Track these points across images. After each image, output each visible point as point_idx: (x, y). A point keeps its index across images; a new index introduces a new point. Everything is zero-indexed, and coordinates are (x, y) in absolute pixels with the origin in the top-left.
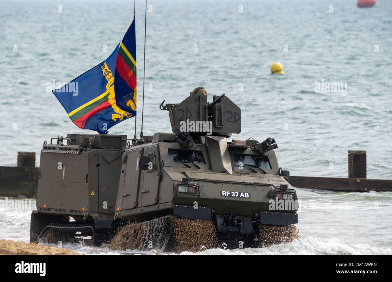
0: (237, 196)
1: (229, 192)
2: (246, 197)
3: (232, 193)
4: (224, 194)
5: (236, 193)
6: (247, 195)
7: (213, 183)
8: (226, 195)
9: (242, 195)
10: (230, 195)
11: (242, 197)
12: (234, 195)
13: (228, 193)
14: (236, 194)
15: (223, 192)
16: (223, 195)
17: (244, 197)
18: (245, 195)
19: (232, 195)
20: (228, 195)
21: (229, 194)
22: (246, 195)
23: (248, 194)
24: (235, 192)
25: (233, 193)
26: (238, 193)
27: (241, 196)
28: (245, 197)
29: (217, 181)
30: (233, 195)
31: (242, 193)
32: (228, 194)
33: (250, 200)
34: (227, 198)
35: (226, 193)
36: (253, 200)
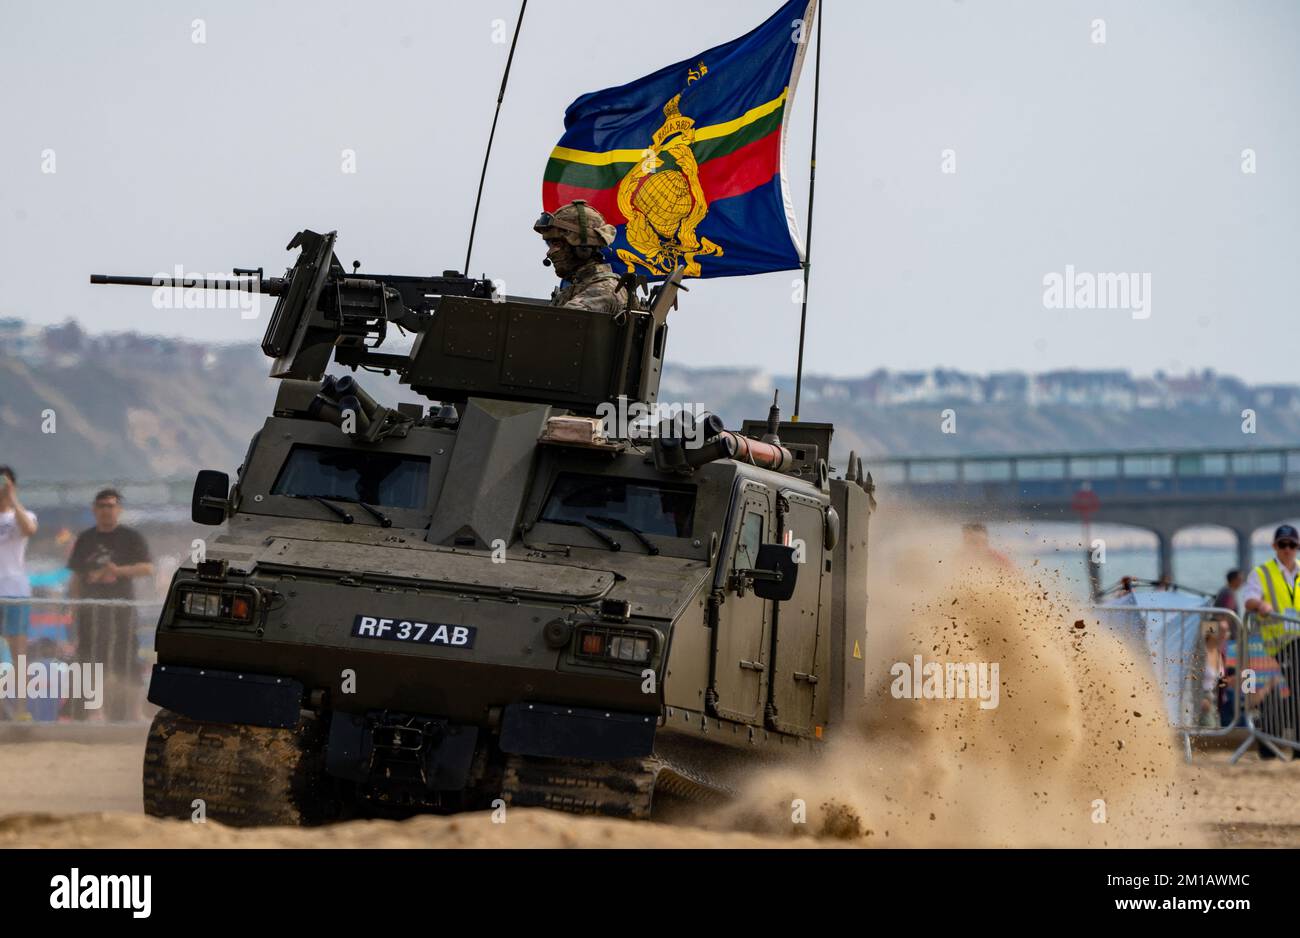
0: (417, 638)
1: (391, 622)
2: (454, 642)
3: (402, 625)
4: (367, 630)
5: (417, 625)
6: (461, 635)
7: (342, 583)
8: (372, 633)
9: (441, 634)
10: (391, 633)
11: (439, 642)
12: (408, 635)
13: (386, 625)
14: (415, 631)
15: (365, 620)
16: (361, 632)
17: (446, 641)
18: (450, 638)
19: (399, 635)
20: (379, 634)
21: (389, 628)
22: (456, 634)
23: (466, 631)
24: (413, 623)
25: (405, 627)
26: (424, 627)
27: (433, 640)
28: (449, 645)
29: (364, 574)
30: (403, 634)
31: (443, 628)
32: (384, 631)
33: (465, 657)
34: (373, 641)
35: (378, 623)
36: (479, 657)
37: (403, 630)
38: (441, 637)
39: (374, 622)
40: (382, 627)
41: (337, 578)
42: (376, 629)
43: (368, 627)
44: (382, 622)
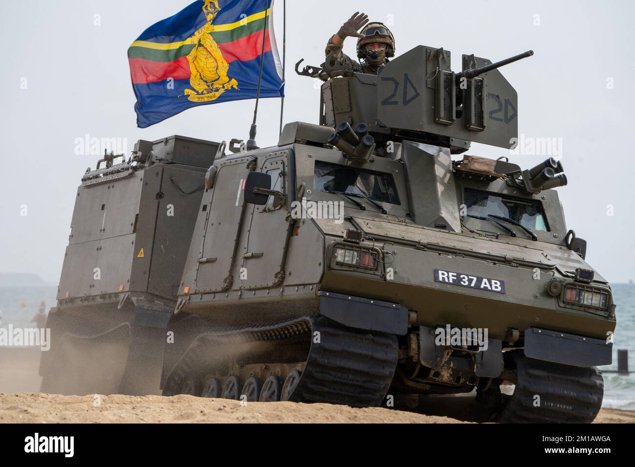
0: (473, 285)
1: (455, 274)
2: (494, 289)
3: (462, 276)
4: (444, 279)
5: (470, 277)
6: (496, 286)
7: (418, 249)
8: (447, 280)
9: (485, 284)
10: (458, 282)
11: (485, 289)
12: (467, 283)
13: (453, 276)
14: (470, 281)
15: (440, 272)
16: (441, 279)
17: (490, 288)
18: (491, 286)
19: (462, 283)
20: (451, 281)
21: (455, 278)
22: (494, 285)
23: (499, 283)
24: (468, 276)
25: (464, 278)
26: (475, 279)
27: (482, 287)
28: (492, 291)
29: (428, 244)
30: (465, 282)
31: (485, 280)
32: (453, 280)
33: (502, 298)
34: (449, 286)
35: (448, 275)
36: (509, 298)
37: (463, 280)
38: (486, 286)
39: (446, 274)
40: (451, 278)
41: (415, 246)
42: (448, 278)
43: (443, 276)
44: (451, 274)
